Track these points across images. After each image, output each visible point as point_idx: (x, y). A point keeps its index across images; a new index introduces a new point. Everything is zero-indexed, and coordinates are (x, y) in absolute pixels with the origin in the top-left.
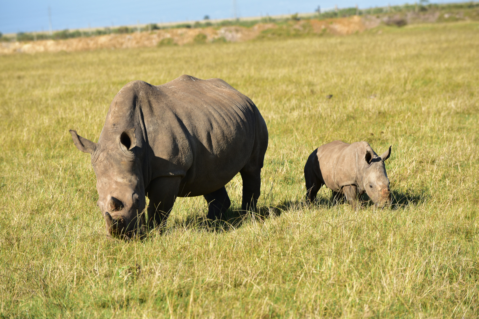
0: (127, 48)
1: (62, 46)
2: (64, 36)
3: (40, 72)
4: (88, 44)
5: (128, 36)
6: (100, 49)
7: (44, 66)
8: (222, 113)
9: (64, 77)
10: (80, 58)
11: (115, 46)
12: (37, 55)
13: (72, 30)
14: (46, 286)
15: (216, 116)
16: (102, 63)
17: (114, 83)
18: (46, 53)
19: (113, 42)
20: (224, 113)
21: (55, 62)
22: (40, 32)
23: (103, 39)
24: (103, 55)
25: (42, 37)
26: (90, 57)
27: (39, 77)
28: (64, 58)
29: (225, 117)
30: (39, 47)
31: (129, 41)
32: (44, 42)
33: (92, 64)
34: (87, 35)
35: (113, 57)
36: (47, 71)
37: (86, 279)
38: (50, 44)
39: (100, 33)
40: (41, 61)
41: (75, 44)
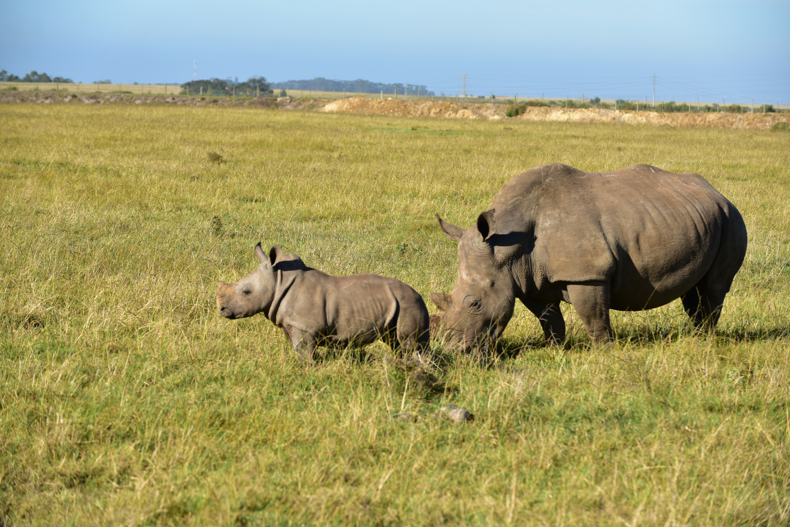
0: (737, 129)
1: (667, 119)
2: (670, 108)
3: (643, 145)
4: (695, 120)
5: (739, 116)
6: (708, 127)
7: (647, 140)
8: (664, 213)
9: (669, 153)
10: (688, 134)
11: (724, 126)
12: (639, 127)
13: (678, 103)
14: (648, 381)
15: (654, 214)
16: (710, 142)
17: (725, 166)
18: (648, 126)
19: (722, 120)
20: (668, 214)
21: (660, 136)
22: (643, 101)
23: (712, 117)
24: (713, 134)
25: (645, 108)
26: (698, 135)
27: (642, 150)
28: (669, 133)
29: (667, 217)
30: (641, 118)
31: (740, 121)
32: (646, 113)
33: (700, 142)
34: (694, 109)
35: (724, 137)
36: (650, 145)
37: (692, 378)
38: (653, 114)
39: (709, 109)
40: (644, 133)
41: (680, 117)
